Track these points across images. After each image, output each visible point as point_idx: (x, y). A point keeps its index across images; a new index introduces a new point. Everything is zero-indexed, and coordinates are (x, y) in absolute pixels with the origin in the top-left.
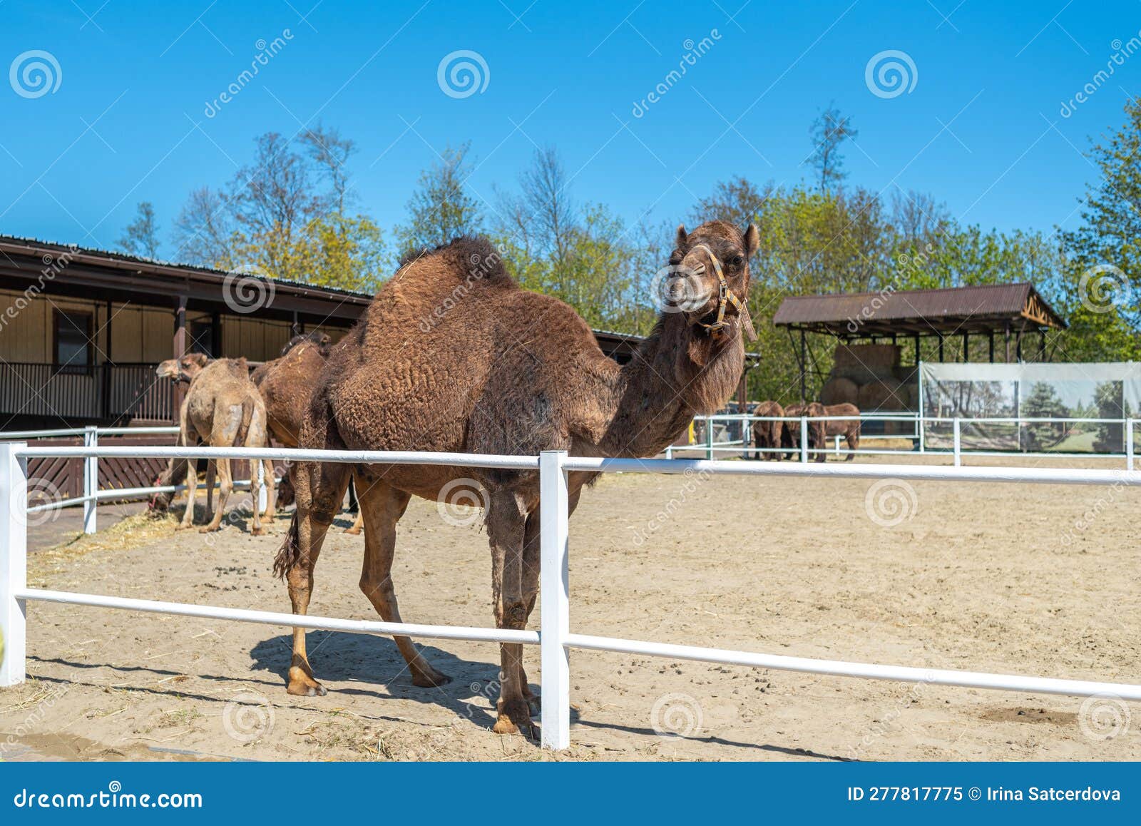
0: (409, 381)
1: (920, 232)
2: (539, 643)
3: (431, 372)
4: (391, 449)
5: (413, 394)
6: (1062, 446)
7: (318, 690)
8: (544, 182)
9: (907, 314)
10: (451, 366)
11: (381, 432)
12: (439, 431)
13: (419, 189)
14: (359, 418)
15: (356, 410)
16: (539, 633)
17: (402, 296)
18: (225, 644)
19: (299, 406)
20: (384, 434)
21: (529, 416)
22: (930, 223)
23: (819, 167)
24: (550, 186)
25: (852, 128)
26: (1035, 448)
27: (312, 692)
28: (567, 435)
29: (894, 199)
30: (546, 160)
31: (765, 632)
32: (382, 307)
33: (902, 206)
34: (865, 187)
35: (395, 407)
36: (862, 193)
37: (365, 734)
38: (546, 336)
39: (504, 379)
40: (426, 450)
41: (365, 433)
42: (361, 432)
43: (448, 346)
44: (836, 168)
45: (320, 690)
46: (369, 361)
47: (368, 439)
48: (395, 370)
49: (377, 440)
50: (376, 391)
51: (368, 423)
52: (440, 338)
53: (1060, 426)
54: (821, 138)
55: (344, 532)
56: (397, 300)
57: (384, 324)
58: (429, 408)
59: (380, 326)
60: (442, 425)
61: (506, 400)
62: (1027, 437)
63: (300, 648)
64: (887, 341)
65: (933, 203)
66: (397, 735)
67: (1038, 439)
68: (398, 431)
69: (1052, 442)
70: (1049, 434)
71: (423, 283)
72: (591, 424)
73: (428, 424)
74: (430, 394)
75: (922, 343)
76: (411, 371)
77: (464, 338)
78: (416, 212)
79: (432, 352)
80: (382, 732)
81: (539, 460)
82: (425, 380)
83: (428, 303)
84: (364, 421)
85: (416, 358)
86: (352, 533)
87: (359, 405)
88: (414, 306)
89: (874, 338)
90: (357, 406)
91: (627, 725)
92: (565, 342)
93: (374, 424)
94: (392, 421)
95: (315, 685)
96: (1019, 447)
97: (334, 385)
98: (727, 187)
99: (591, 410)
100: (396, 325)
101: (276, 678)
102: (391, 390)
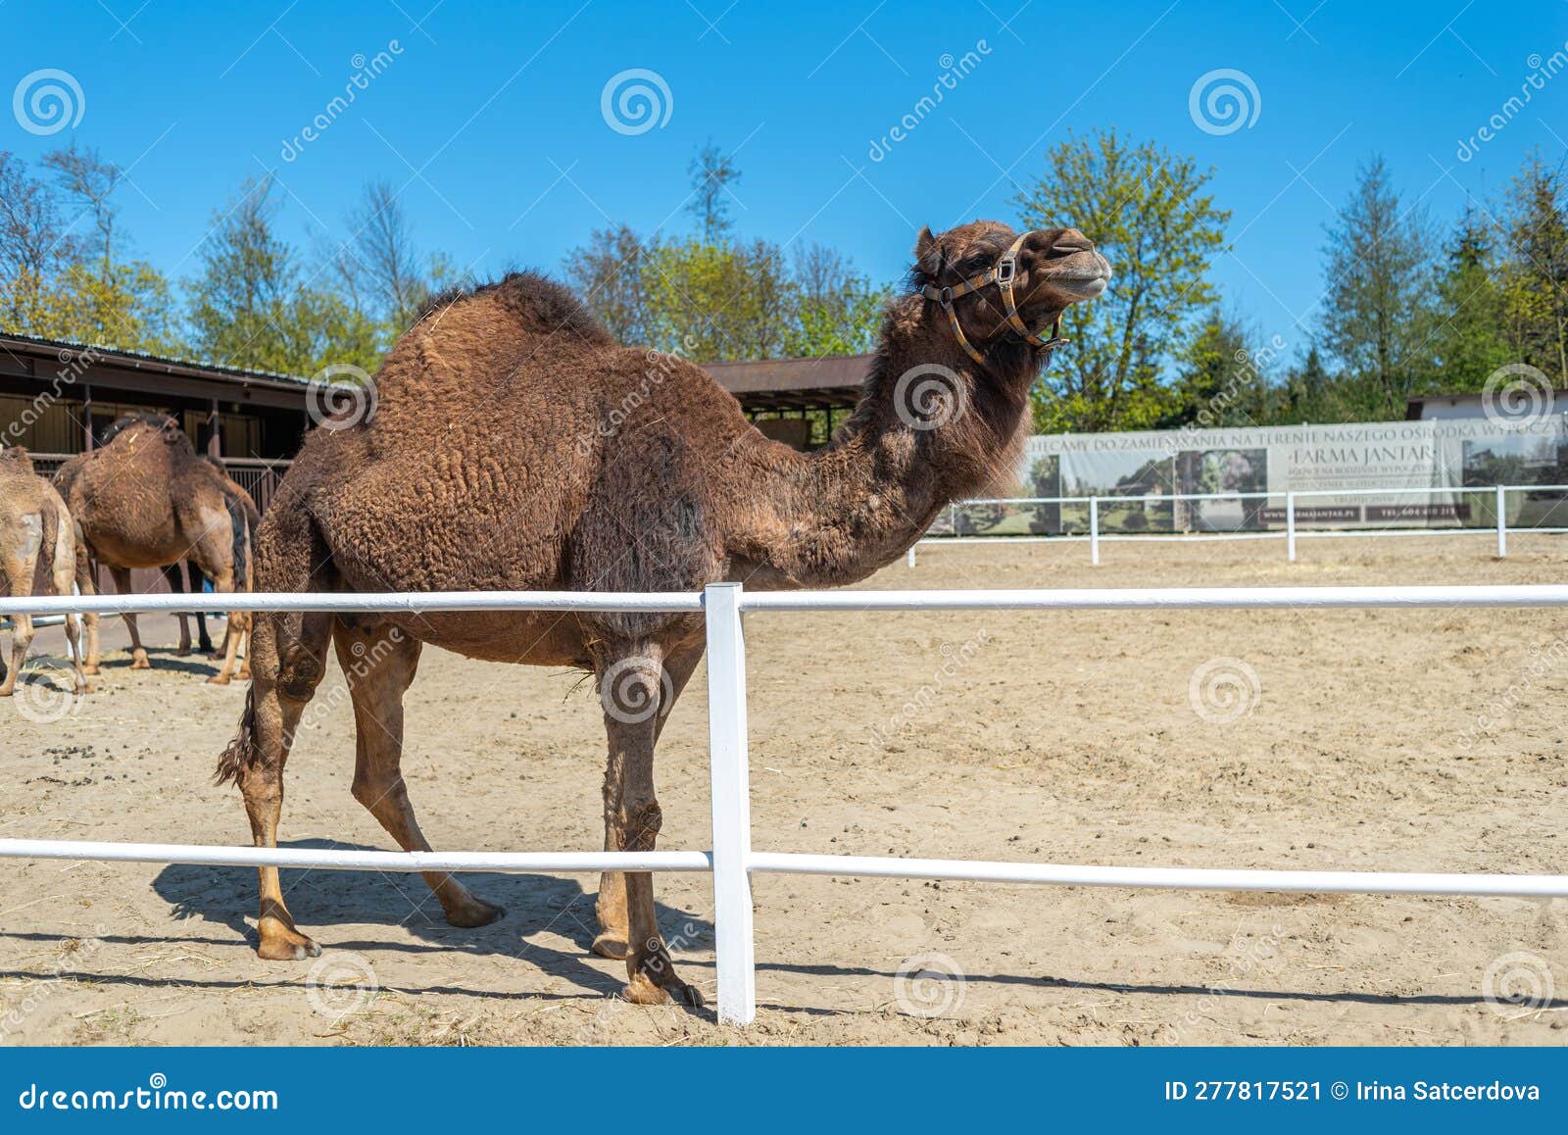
0: (462, 482)
1: (825, 291)
2: (711, 869)
3: (498, 469)
4: (434, 588)
5: (471, 502)
6: (998, 529)
7: (308, 948)
8: (377, 224)
9: (821, 383)
10: (531, 459)
11: (417, 561)
12: (515, 557)
13: (212, 232)
14: (378, 539)
15: (372, 528)
16: (710, 854)
17: (436, 355)
18: (121, 879)
19: (135, 513)
20: (422, 563)
21: (669, 527)
22: (836, 280)
23: (702, 215)
24: (385, 228)
25: (735, 168)
26: (970, 532)
27: (301, 952)
28: (722, 555)
29: (797, 253)
30: (379, 196)
31: (852, 791)
32: (403, 372)
33: (806, 261)
34: (765, 239)
35: (439, 522)
36: (760, 245)
37: (434, 1027)
38: (683, 411)
39: (627, 476)
40: (494, 587)
41: (389, 561)
42: (381, 561)
43: (523, 429)
44: (720, 214)
45: (311, 948)
46: (385, 456)
47: (393, 571)
48: (435, 467)
49: (410, 573)
50: (406, 499)
51: (395, 547)
52: (508, 417)
53: (995, 508)
54: (703, 182)
55: (207, 682)
56: (430, 360)
57: (410, 398)
58: (499, 522)
59: (402, 400)
60: (521, 547)
61: (633, 507)
62: (961, 520)
63: (272, 889)
64: (795, 415)
65: (840, 258)
66: (487, 1025)
67: (972, 521)
68: (445, 559)
69: (988, 524)
70: (984, 515)
71: (469, 336)
72: (765, 537)
73: (497, 546)
74: (499, 501)
75: (835, 416)
76: (464, 468)
77: (547, 418)
78: (210, 260)
79: (498, 438)
80: (460, 1022)
81: (703, 598)
82: (490, 481)
83: (483, 366)
84: (386, 544)
85: (471, 448)
86: (218, 683)
87: (377, 520)
88: (459, 370)
89: (782, 411)
90: (373, 523)
91: (793, 963)
92: (711, 420)
93: (404, 549)
94: (435, 543)
95: (304, 941)
96: (952, 531)
97: (323, 489)
98: (604, 235)
99: (762, 518)
100: (431, 398)
101: (224, 931)
102: (431, 498)
